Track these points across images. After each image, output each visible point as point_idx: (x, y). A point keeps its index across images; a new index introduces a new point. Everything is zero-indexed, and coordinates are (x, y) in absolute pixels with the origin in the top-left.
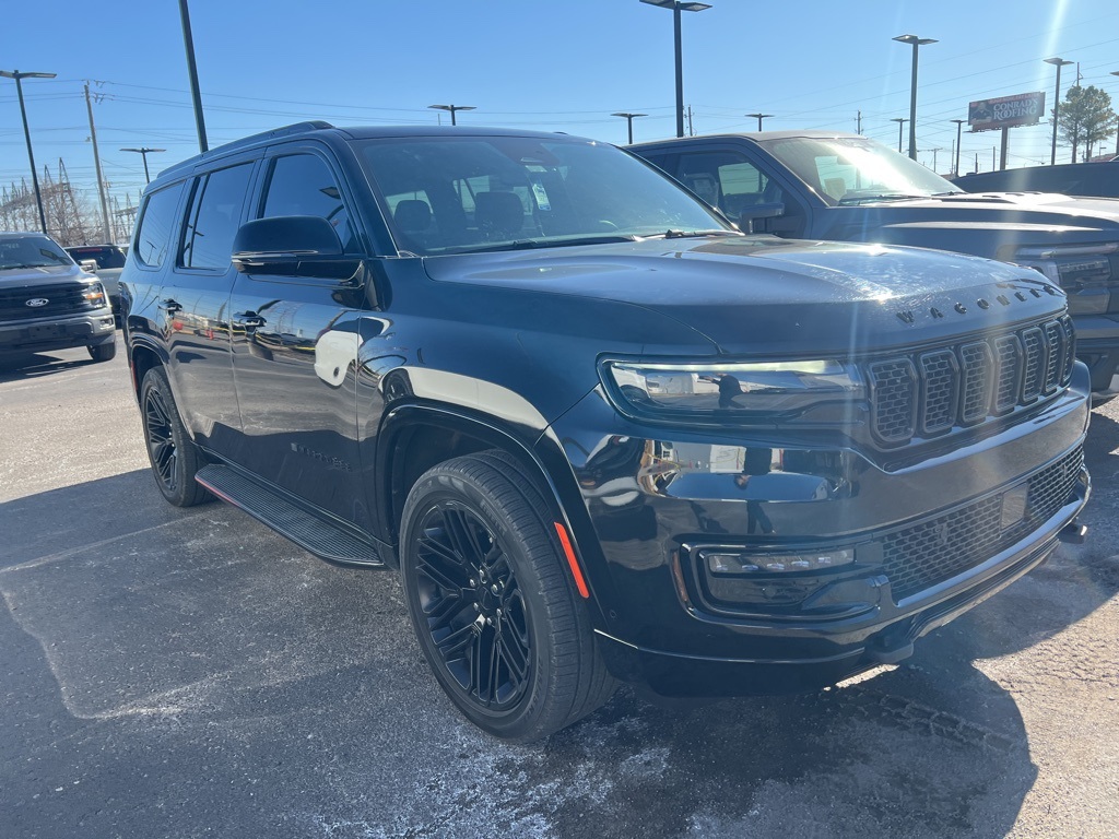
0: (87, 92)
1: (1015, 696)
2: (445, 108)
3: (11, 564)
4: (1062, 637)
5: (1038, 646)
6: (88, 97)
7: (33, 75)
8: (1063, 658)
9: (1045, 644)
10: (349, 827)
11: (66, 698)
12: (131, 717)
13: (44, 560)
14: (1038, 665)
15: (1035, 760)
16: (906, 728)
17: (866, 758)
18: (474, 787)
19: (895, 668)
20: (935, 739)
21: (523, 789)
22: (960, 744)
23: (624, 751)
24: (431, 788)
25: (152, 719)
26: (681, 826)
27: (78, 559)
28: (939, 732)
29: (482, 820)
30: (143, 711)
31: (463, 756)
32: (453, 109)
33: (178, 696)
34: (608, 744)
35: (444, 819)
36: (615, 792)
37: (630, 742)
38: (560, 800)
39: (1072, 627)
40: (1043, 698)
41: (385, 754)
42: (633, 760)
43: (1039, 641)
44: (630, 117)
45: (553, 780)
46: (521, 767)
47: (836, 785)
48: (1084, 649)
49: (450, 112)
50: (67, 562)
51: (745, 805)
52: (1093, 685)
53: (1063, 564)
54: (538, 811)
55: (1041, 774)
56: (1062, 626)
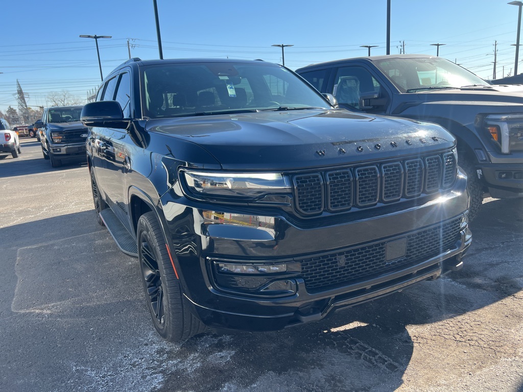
0: (128, 44)
1: (415, 345)
2: (279, 46)
3: (26, 246)
4: (459, 318)
5: (445, 321)
6: (129, 46)
7: (102, 37)
8: (454, 329)
9: (448, 321)
10: (83, 370)
11: (13, 303)
12: (31, 313)
13: (40, 245)
14: (438, 331)
15: (404, 378)
16: (350, 354)
17: (321, 367)
18: (142, 359)
19: (366, 325)
20: (362, 361)
21: (162, 362)
22: (371, 365)
23: (215, 350)
24: (125, 357)
25: (38, 314)
26: (218, 386)
27: (53, 245)
28: (365, 358)
29: (136, 374)
30: (37, 311)
31: (146, 345)
32: (283, 46)
33: (53, 306)
34: (210, 346)
35: (121, 371)
36: (200, 368)
37: (220, 346)
38: (174, 369)
39: (469, 313)
40: (429, 347)
41: (115, 340)
42: (216, 355)
43: (447, 318)
44: (369, 47)
45: (177, 359)
46: (167, 353)
47: (300, 377)
48: (468, 325)
49: (281, 48)
50: (48, 246)
51: (252, 382)
52: (460, 344)
53: (486, 281)
54: (162, 373)
55: (403, 385)
56: (463, 312)
